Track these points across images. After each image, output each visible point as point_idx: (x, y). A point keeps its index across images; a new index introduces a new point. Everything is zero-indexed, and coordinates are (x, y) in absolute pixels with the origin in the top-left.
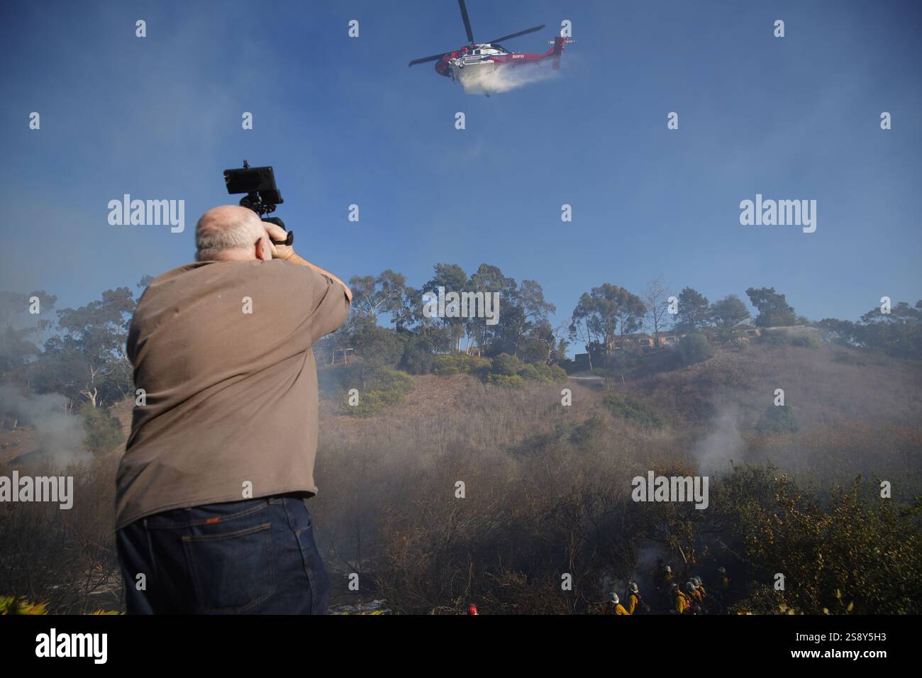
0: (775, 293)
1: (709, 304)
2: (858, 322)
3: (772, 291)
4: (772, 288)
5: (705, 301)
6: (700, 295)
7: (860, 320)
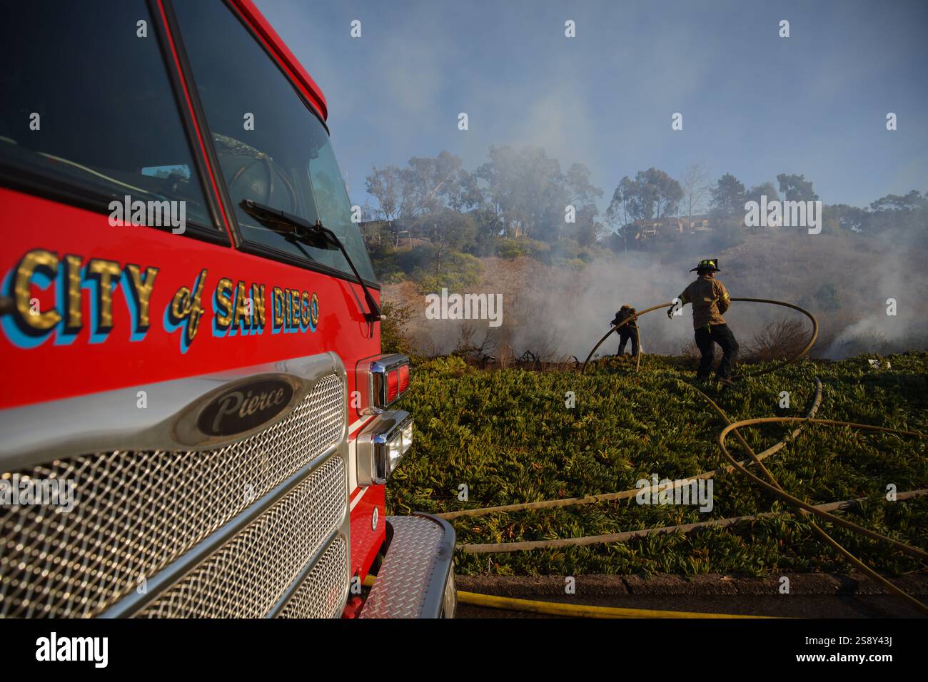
0: (805, 180)
1: (746, 191)
2: (866, 208)
3: (801, 178)
4: (802, 175)
5: (742, 188)
6: (739, 182)
7: (870, 207)
